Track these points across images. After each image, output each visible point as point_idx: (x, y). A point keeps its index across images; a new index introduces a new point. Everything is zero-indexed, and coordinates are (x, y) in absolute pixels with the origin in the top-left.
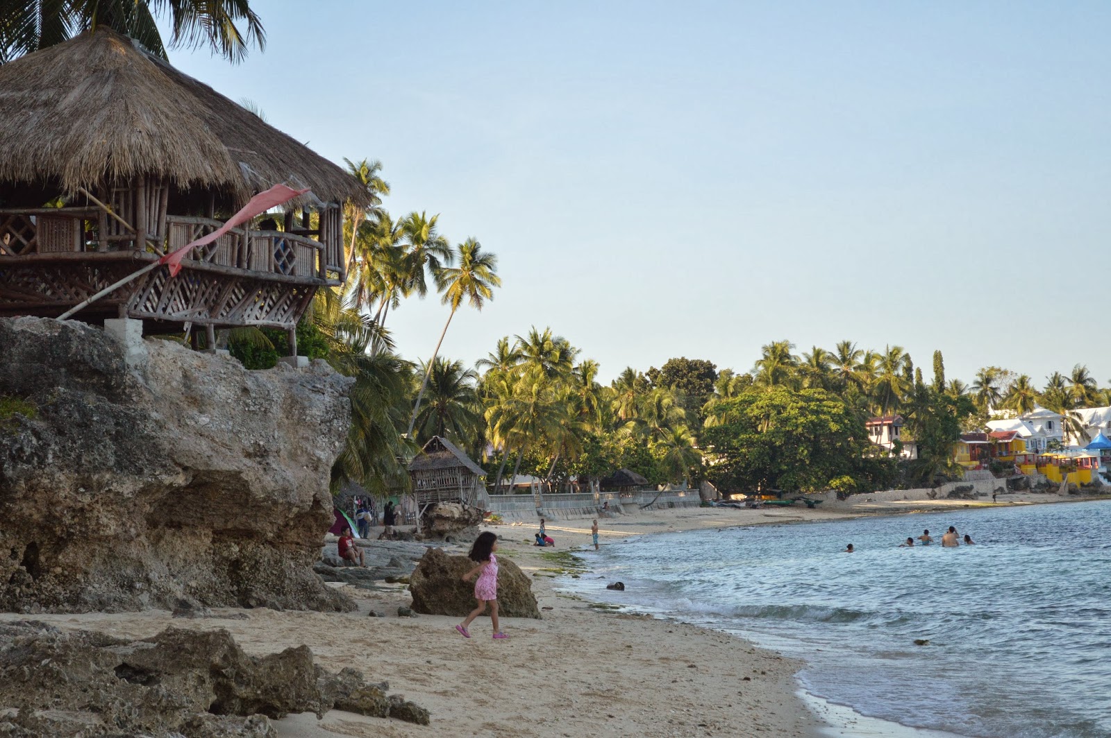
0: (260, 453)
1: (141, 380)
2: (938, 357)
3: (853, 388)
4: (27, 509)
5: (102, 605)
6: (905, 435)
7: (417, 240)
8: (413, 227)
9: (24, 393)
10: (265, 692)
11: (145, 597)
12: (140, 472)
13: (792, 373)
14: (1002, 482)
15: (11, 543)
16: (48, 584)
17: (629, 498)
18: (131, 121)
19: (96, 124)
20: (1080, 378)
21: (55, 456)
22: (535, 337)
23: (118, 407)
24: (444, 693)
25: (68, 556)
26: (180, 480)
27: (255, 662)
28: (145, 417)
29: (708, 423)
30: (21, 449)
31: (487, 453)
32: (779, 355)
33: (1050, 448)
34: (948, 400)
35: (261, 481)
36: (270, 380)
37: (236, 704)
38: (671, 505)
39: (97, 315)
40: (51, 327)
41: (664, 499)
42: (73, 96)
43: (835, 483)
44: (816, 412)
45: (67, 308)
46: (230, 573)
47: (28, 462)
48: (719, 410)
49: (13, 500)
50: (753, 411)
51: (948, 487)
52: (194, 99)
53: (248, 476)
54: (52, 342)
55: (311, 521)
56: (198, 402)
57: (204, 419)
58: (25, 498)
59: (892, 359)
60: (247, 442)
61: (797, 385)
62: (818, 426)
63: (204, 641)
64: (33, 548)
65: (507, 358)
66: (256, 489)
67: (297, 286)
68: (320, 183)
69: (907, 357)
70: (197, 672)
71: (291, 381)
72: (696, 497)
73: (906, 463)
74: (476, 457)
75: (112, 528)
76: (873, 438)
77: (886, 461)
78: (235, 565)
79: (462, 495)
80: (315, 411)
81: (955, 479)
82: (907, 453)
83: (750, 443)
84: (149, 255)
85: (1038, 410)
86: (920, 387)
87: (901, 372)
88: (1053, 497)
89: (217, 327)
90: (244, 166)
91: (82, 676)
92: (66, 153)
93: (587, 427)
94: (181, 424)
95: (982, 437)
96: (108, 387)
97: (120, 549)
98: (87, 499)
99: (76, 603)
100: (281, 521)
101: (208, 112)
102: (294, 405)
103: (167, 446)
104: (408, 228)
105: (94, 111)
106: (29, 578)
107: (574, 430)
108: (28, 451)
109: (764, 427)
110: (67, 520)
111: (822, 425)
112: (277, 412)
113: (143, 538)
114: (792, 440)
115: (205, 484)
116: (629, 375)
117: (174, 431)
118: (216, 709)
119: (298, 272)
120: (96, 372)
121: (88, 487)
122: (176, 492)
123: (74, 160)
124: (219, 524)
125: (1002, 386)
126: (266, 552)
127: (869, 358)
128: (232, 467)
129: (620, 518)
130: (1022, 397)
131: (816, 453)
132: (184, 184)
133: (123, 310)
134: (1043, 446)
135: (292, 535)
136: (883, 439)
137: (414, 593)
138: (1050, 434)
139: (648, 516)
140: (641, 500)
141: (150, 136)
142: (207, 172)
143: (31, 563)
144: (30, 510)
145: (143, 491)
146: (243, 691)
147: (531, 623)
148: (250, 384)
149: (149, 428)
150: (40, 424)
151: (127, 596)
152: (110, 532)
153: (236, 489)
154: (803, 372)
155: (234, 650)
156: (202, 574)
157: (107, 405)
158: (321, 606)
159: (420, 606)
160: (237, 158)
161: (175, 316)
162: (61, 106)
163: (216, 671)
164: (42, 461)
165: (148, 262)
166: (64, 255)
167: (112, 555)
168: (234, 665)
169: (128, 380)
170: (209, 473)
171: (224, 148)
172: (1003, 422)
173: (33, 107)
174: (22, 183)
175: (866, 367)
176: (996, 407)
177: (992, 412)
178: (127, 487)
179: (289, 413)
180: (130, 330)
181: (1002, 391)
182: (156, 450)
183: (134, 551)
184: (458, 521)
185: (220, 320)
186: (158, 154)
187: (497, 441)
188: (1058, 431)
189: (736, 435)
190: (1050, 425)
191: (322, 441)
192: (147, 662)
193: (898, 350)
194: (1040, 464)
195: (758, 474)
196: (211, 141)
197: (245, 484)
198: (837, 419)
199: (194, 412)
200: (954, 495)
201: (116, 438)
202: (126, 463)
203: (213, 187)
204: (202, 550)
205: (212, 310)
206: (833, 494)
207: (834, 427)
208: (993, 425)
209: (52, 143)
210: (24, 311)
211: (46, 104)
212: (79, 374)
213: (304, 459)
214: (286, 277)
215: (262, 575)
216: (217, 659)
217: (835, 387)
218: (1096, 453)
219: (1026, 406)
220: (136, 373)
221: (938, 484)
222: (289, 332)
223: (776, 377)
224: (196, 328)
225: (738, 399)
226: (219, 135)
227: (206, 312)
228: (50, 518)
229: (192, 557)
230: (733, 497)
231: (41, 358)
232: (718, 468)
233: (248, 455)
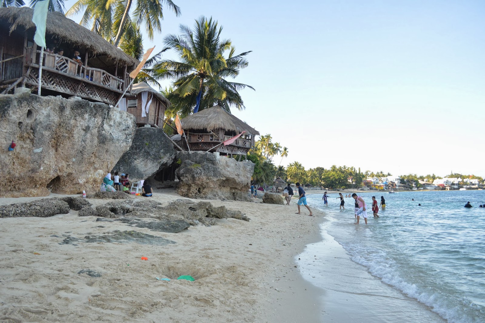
0: (238, 175)
1: (219, 162)
2: (359, 168)
3: (346, 172)
4: (198, 182)
5: (210, 199)
6: (354, 180)
7: (277, 146)
8: (276, 144)
9: (199, 163)
10: (216, 214)
11: (217, 198)
12: (217, 177)
13: (336, 170)
14: (369, 188)
15: (196, 188)
16: (202, 195)
17: (309, 188)
18: (219, 119)
19: (213, 120)
20: (382, 173)
21: (203, 174)
22: (295, 162)
23: (214, 166)
24: (256, 216)
25: (205, 190)
26: (224, 179)
27: (215, 208)
28: (219, 168)
29: (322, 177)
30: (197, 172)
31: (288, 180)
32: (334, 167)
33: (377, 183)
34: (360, 175)
35: (238, 180)
36: (241, 163)
37: (211, 216)
38: (316, 190)
39: (212, 151)
40: (204, 153)
41: (315, 188)
42: (210, 116)
43: (342, 187)
44: (340, 176)
45: (208, 150)
46: (233, 195)
47: (199, 174)
48: (324, 175)
49: (196, 180)
50: (330, 176)
51: (360, 189)
52: (230, 117)
53: (236, 179)
54: (204, 155)
55: (246, 187)
56: (228, 166)
57: (229, 169)
58: (198, 180)
59: (352, 169)
60: (236, 173)
61: (337, 172)
62: (340, 178)
63: (205, 204)
64: (199, 188)
65: (291, 166)
66: (237, 181)
67: (247, 148)
68: (251, 131)
69: (354, 168)
70: (204, 209)
71: (244, 164)
72: (320, 188)
73: (353, 185)
74: (286, 181)
75: (212, 186)
76: (348, 181)
77: (350, 184)
78: (234, 193)
79: (282, 186)
80: (248, 169)
81: (361, 187)
82: (354, 183)
83: (329, 181)
84: (221, 142)
85: (375, 177)
86: (356, 173)
87: (353, 170)
88: (377, 191)
89: (233, 155)
90: (237, 128)
91: (182, 209)
92: (208, 125)
93: (303, 177)
94: (225, 170)
95: (366, 181)
96: (213, 163)
97: (214, 189)
98: (208, 181)
99: (206, 198)
100: (241, 186)
101: (232, 119)
102: (244, 167)
103: (222, 173)
104: (275, 144)
105: (213, 118)
106: (199, 193)
107: (301, 177)
108: (199, 172)
109: (331, 178)
110: (205, 184)
111: (341, 178)
112: (241, 169)
113: (218, 188)
114: (336, 180)
115: (228, 180)
116: (311, 169)
117: (223, 170)
118: (207, 216)
119: (247, 146)
120: (211, 160)
121: (208, 179)
122: (224, 181)
123: (209, 126)
124: (231, 187)
125: (370, 173)
126: (239, 191)
127: (348, 168)
128: (233, 177)
129: (308, 191)
130: (372, 175)
131: (339, 182)
132: (227, 130)
133: (217, 150)
134: (375, 183)
135: (243, 189)
136: (350, 181)
137: (263, 200)
138: (377, 181)
139: (313, 191)
140: (311, 188)
141: (222, 122)
142: (231, 128)
143: (199, 191)
144: (199, 182)
145: (218, 180)
146: (212, 213)
147: (282, 206)
148: (237, 164)
149: (219, 170)
150: (201, 168)
151: (214, 197)
152: (212, 187)
153: (234, 181)
154: (338, 170)
155: (211, 206)
156: (228, 195)
157: (212, 166)
158: (248, 201)
159: (264, 202)
160: (236, 127)
161: (225, 152)
162: (208, 117)
163: (207, 210)
164: (201, 174)
165: (221, 143)
166: (207, 141)
167: (212, 190)
168: (211, 209)
169: (216, 162)
170: (229, 178)
171: (234, 125)
172: (369, 179)
173: (204, 117)
174: (201, 129)
175: (348, 169)
176: (368, 176)
177: (368, 177)
178: (215, 179)
179: (244, 169)
180: (217, 154)
181: (369, 174)
182: (220, 174)
183: (216, 190)
184: (282, 190)
185: (233, 153)
186: (223, 125)
187: (289, 178)
188: (378, 181)
189: (327, 179)
190: (377, 180)
191: (249, 174)
192: (195, 207)
193: (353, 167)
194: (375, 186)
195: (330, 185)
196: (232, 123)
197: (235, 180)
198: (343, 177)
199: (227, 168)
200: (361, 190)
201: (214, 171)
202: (215, 175)
203: (232, 131)
204: (228, 190)
205: (232, 151)
206: (342, 189)
207: (342, 178)
208: (367, 179)
209: (206, 123)
210: (200, 150)
211: (206, 117)
212: (208, 161)
213: (246, 177)
214: (245, 147)
215: (238, 195)
216: (207, 207)
217: (343, 172)
218: (384, 184)
219: (373, 176)
220: (218, 161)
221: (358, 188)
222: (245, 156)
223: (334, 170)
224: (229, 155)
225: (328, 173)
226: (234, 123)
227: (231, 152)
228: (202, 184)
229: (226, 192)
230: (326, 189)
231: (202, 158)
232: (324, 184)
233: (236, 175)
